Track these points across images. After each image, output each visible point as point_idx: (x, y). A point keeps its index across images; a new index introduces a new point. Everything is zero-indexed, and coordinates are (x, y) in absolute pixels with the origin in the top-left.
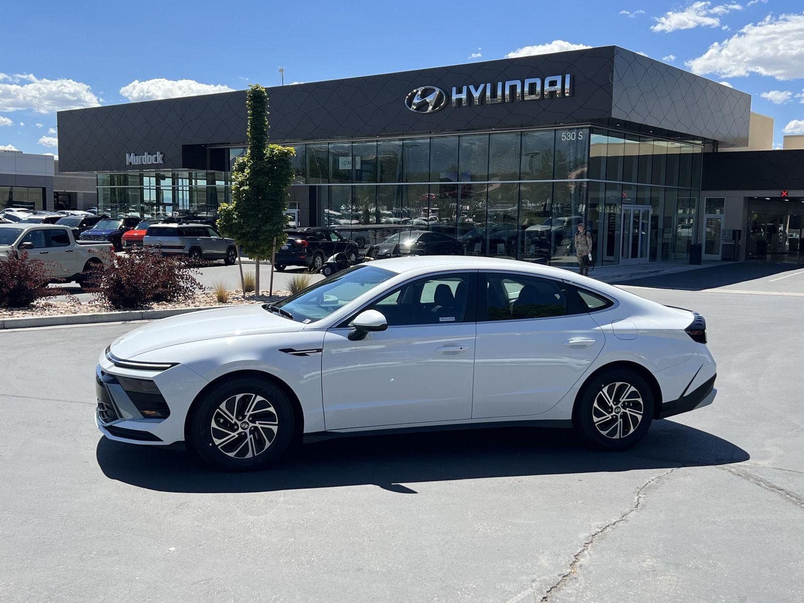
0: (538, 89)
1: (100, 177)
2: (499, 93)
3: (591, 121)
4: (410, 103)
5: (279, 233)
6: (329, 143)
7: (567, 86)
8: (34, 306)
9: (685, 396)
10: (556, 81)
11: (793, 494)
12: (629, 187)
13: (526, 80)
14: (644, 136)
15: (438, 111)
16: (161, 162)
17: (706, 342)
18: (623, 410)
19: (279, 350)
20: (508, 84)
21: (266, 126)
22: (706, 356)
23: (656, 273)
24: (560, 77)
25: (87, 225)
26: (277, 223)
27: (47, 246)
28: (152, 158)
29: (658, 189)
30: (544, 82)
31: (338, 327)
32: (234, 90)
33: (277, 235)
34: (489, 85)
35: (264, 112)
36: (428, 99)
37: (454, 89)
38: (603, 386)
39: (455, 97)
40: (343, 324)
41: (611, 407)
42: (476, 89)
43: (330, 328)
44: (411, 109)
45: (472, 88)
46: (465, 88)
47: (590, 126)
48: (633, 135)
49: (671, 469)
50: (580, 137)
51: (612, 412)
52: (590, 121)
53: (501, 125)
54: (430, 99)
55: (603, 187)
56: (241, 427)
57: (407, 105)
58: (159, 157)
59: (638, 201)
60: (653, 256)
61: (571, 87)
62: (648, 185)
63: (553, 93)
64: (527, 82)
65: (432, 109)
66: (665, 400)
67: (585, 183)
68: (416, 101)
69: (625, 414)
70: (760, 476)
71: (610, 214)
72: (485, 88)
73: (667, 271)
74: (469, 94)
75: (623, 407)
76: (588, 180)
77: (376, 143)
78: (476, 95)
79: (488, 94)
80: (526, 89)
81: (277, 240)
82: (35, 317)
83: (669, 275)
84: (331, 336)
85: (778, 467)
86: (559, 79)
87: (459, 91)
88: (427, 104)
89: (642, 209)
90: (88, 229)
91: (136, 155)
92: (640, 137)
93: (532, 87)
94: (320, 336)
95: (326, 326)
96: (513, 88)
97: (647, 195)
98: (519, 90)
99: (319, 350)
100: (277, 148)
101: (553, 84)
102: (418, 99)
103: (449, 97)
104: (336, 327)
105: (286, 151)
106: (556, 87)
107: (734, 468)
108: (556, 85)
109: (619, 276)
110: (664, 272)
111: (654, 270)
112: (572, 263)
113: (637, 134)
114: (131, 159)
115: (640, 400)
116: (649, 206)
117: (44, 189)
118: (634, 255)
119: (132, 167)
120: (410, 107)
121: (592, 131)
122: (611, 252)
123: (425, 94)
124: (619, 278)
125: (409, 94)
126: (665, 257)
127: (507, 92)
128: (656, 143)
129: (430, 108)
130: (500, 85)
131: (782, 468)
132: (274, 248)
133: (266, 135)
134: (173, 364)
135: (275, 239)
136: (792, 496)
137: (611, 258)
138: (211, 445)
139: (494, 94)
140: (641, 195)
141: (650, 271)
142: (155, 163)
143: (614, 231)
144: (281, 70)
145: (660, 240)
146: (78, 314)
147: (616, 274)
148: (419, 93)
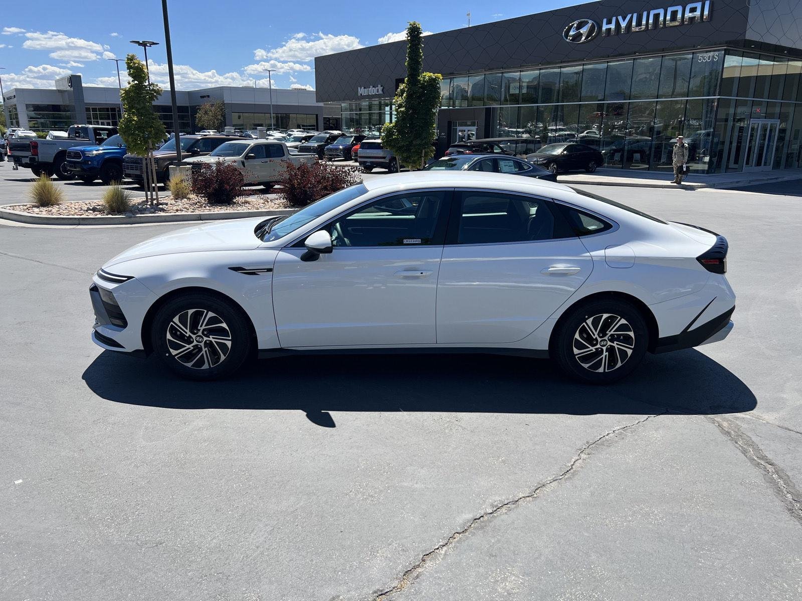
0: (679, 16)
1: (343, 105)
2: (644, 22)
3: (728, 43)
4: (567, 35)
5: (426, 147)
6: (502, 73)
7: (706, 13)
8: (235, 203)
9: (689, 330)
10: (696, 8)
11: (782, 475)
12: (760, 103)
13: (669, 8)
14: (780, 56)
15: (590, 40)
16: (381, 93)
17: (724, 272)
18: (609, 343)
19: (229, 268)
20: (652, 13)
21: (421, 57)
22: (724, 287)
23: (775, 180)
24: (701, 3)
25: (331, 141)
26: (425, 138)
27: (267, 157)
28: (375, 90)
29: (789, 105)
30: (685, 9)
31: (293, 246)
32: (432, 34)
33: (425, 148)
34: (635, 15)
35: (419, 44)
36: (582, 31)
37: (605, 21)
38: (587, 317)
39: (605, 27)
40: (300, 243)
41: (596, 339)
42: (624, 19)
43: (284, 248)
44: (567, 40)
45: (620, 18)
46: (614, 19)
47: (725, 47)
48: (768, 56)
49: (646, 416)
50: (716, 59)
51: (596, 344)
52: (726, 43)
53: (646, 51)
54: (584, 30)
55: (733, 104)
56: (196, 340)
57: (564, 37)
58: (380, 88)
59: (768, 116)
60: (777, 165)
61: (710, 13)
62: (779, 101)
63: (692, 19)
64: (670, 10)
65: (585, 39)
66: (662, 334)
67: (716, 101)
68: (572, 33)
69: (612, 347)
70: (754, 439)
71: (740, 127)
72: (631, 18)
73: (786, 179)
74: (618, 24)
75: (610, 340)
76: (719, 97)
77: (539, 71)
78: (623, 25)
79: (634, 24)
80: (668, 18)
81: (425, 152)
82: (228, 211)
83: (787, 182)
84: (284, 255)
85: (786, 426)
86: (699, 5)
87: (609, 22)
88: (581, 35)
89: (769, 122)
90: (331, 144)
91: (365, 88)
92: (775, 57)
93: (674, 14)
94: (272, 255)
95: (282, 245)
96: (657, 16)
97: (777, 110)
98: (661, 18)
99: (270, 270)
100: (428, 75)
101: (693, 10)
102: (573, 31)
103: (600, 27)
104: (291, 247)
105: (434, 77)
106: (695, 13)
107: (728, 421)
108: (696, 11)
109: (737, 182)
110: (785, 179)
111: (774, 177)
112: (698, 170)
113: (772, 55)
114: (362, 91)
115: (632, 334)
116: (778, 120)
117: (317, 115)
118: (759, 163)
119: (363, 97)
120: (567, 39)
121: (727, 52)
122: (736, 162)
123: (580, 26)
124: (737, 184)
125: (566, 28)
126: (788, 165)
127: (651, 21)
128: (790, 63)
129: (583, 38)
130: (645, 14)
131: (790, 428)
132: (423, 158)
133: (421, 65)
134: (129, 278)
135: (424, 151)
136: (780, 477)
137: (736, 166)
138: (167, 355)
139: (639, 23)
140: (770, 110)
141: (769, 178)
142: (377, 93)
143: (741, 143)
144: (468, 15)
145: (785, 151)
146: (260, 210)
147: (736, 180)
148: (575, 25)
